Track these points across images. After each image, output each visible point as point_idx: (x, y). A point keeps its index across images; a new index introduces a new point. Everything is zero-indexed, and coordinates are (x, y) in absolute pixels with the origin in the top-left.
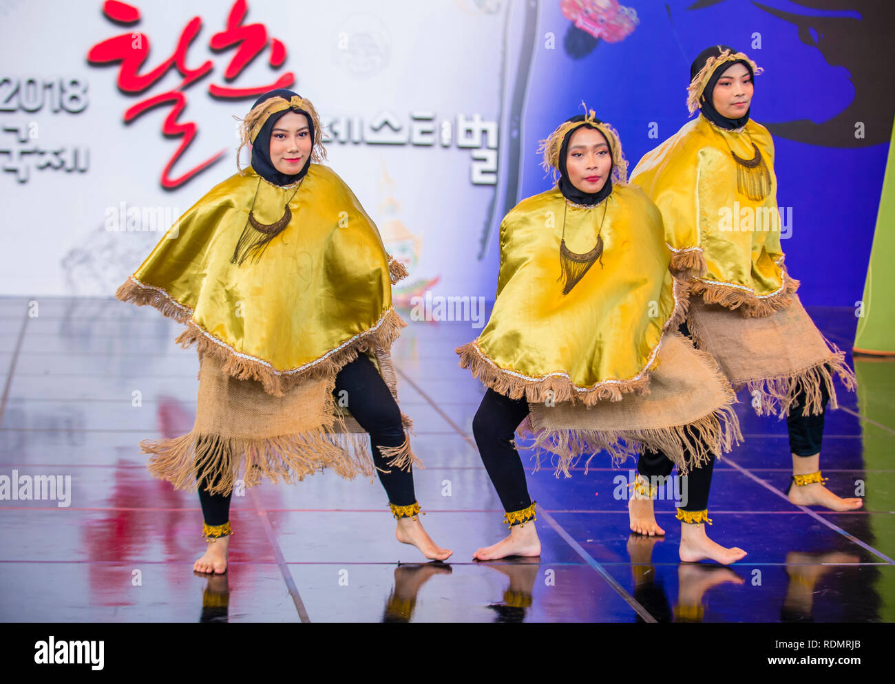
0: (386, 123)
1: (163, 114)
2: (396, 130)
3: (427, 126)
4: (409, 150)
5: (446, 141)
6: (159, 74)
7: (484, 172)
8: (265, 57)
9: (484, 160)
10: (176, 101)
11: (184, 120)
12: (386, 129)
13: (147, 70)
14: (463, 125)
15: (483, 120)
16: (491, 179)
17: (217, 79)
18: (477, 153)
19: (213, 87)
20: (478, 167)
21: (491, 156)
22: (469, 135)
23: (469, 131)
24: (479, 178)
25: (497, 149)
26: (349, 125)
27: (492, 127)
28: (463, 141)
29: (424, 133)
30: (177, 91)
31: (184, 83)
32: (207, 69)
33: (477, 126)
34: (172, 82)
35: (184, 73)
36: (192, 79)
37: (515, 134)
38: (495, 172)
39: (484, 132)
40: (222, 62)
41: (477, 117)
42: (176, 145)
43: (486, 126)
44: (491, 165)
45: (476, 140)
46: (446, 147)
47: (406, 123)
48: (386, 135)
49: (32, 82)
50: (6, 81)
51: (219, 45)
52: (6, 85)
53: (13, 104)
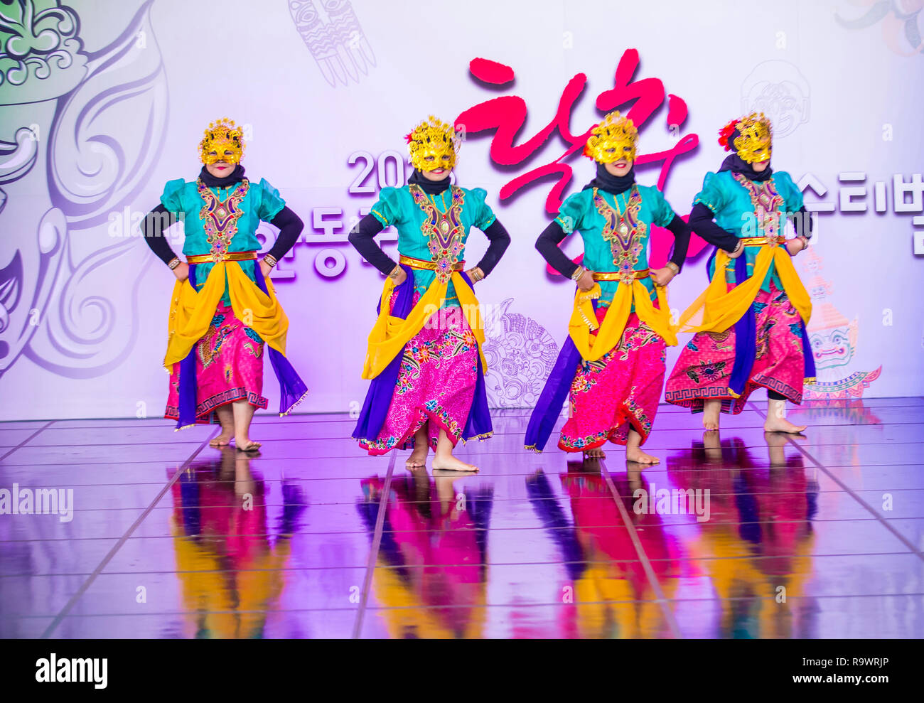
0: (809, 188)
1: (544, 191)
2: (821, 197)
3: (858, 190)
4: (837, 218)
5: (881, 207)
6: (540, 142)
8: (663, 117)
10: (560, 173)
12: (810, 194)
13: (524, 139)
14: (900, 187)
15: (922, 180)
18: (918, 220)
20: (921, 235)
22: (908, 198)
23: (908, 194)
28: (901, 206)
29: (853, 198)
30: (560, 162)
31: (568, 153)
33: (918, 188)
34: (554, 152)
35: (568, 141)
36: (576, 148)
41: (917, 178)
45: (917, 205)
46: (881, 213)
47: (834, 188)
48: (810, 203)
49: (391, 159)
50: (362, 160)
51: (605, 105)
52: (361, 165)
53: (371, 186)
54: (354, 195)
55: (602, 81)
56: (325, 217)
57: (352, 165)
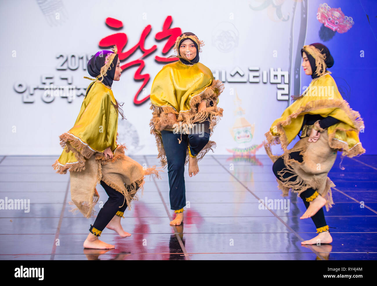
0: (237, 72)
1: (135, 70)
2: (242, 76)
3: (256, 74)
4: (248, 84)
5: (265, 81)
6: (132, 52)
7: (282, 95)
9: (283, 89)
10: (140, 64)
11: (144, 73)
12: (237, 75)
13: (126, 50)
14: (273, 73)
15: (281, 71)
16: (286, 98)
17: (159, 53)
18: (279, 86)
19: (157, 57)
20: (280, 92)
21: (286, 87)
22: (276, 77)
23: (276, 76)
24: (280, 97)
25: (289, 84)
26: (220, 74)
27: (286, 74)
28: (273, 81)
29: (254, 77)
30: (140, 59)
31: (144, 56)
32: (154, 49)
33: (279, 74)
34: (138, 55)
35: (143, 51)
36: (147, 54)
37: (297, 77)
38: (288, 95)
39: (283, 76)
40: (161, 46)
41: (279, 69)
42: (141, 84)
43: (283, 73)
44: (286, 91)
45: (279, 80)
46: (265, 83)
47: (247, 72)
48: (237, 78)
49: (73, 56)
50: (61, 56)
51: (159, 38)
52: (61, 58)
53: (65, 67)
54: (59, 70)
55: (158, 28)
56: (47, 78)
57: (58, 58)
